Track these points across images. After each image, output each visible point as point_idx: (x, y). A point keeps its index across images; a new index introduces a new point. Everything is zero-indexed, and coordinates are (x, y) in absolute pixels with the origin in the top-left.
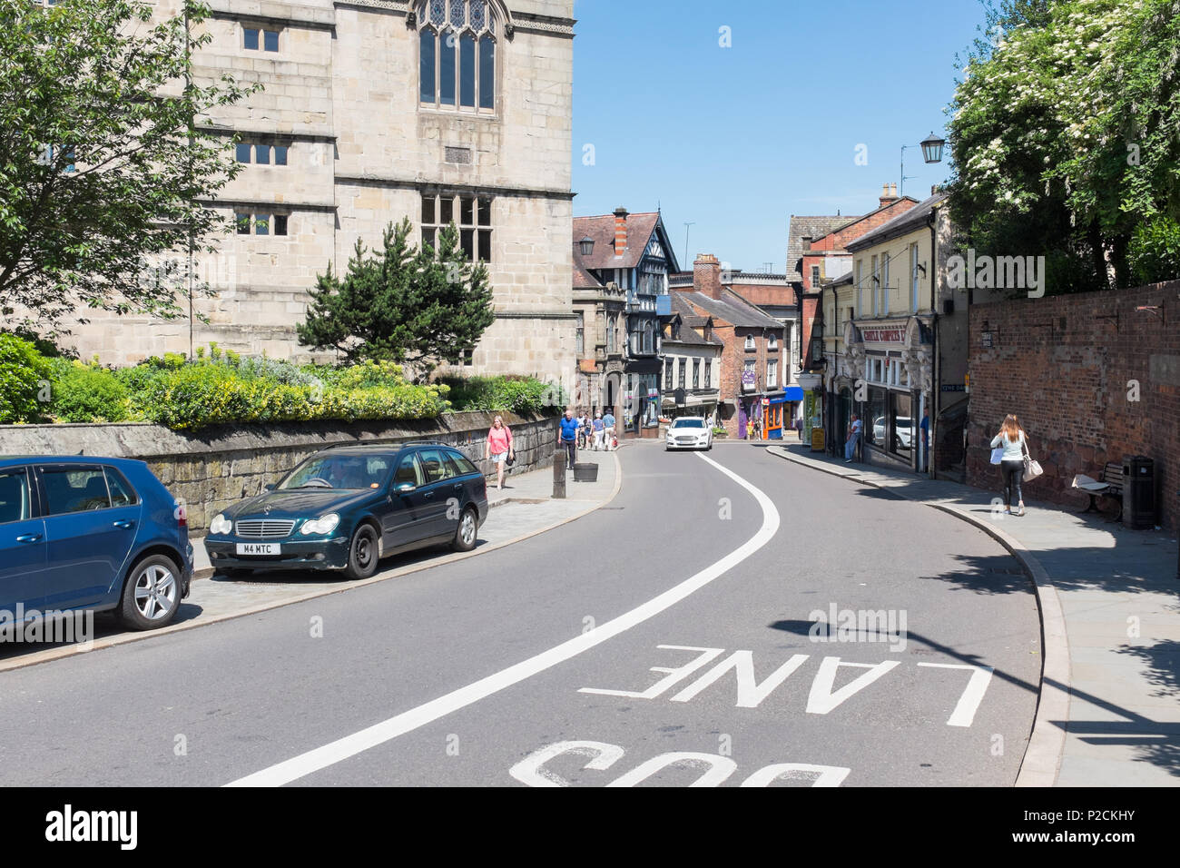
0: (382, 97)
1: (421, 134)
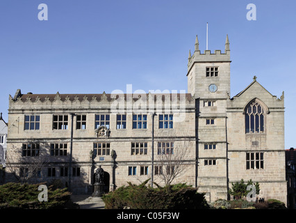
0: (237, 132)
1: (246, 139)
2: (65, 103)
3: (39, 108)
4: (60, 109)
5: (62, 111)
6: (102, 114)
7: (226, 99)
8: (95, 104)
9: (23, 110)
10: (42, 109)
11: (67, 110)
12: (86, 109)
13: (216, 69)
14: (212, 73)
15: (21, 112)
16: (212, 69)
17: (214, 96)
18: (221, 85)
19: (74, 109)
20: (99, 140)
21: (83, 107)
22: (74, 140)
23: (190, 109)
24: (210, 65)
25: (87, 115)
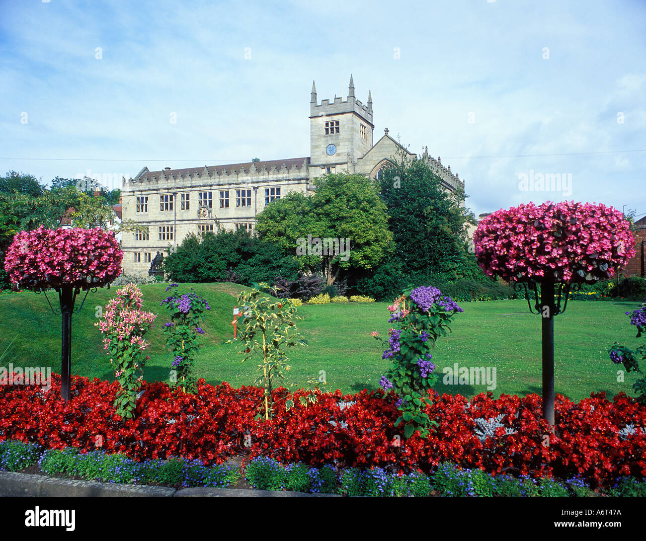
2: (169, 181)
3: (147, 188)
4: (165, 189)
5: (166, 191)
6: (205, 191)
7: (347, 163)
8: (197, 181)
9: (133, 192)
10: (149, 190)
11: (171, 189)
12: (188, 187)
13: (337, 123)
14: (332, 129)
15: (132, 193)
16: (332, 124)
17: (332, 159)
18: (341, 144)
19: (177, 188)
20: (202, 222)
21: (185, 185)
22: (177, 222)
23: (299, 180)
24: (329, 119)
25: (190, 193)
